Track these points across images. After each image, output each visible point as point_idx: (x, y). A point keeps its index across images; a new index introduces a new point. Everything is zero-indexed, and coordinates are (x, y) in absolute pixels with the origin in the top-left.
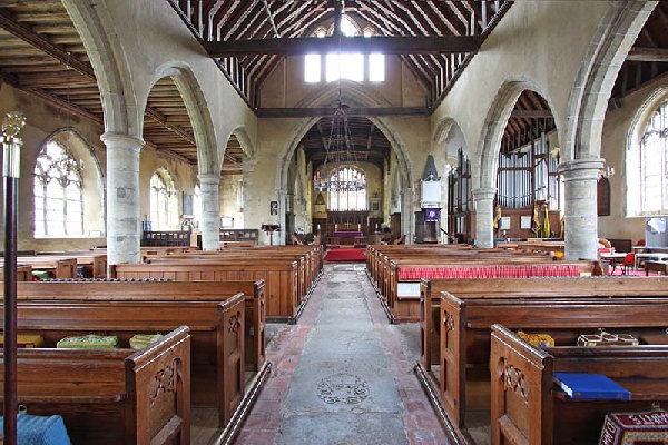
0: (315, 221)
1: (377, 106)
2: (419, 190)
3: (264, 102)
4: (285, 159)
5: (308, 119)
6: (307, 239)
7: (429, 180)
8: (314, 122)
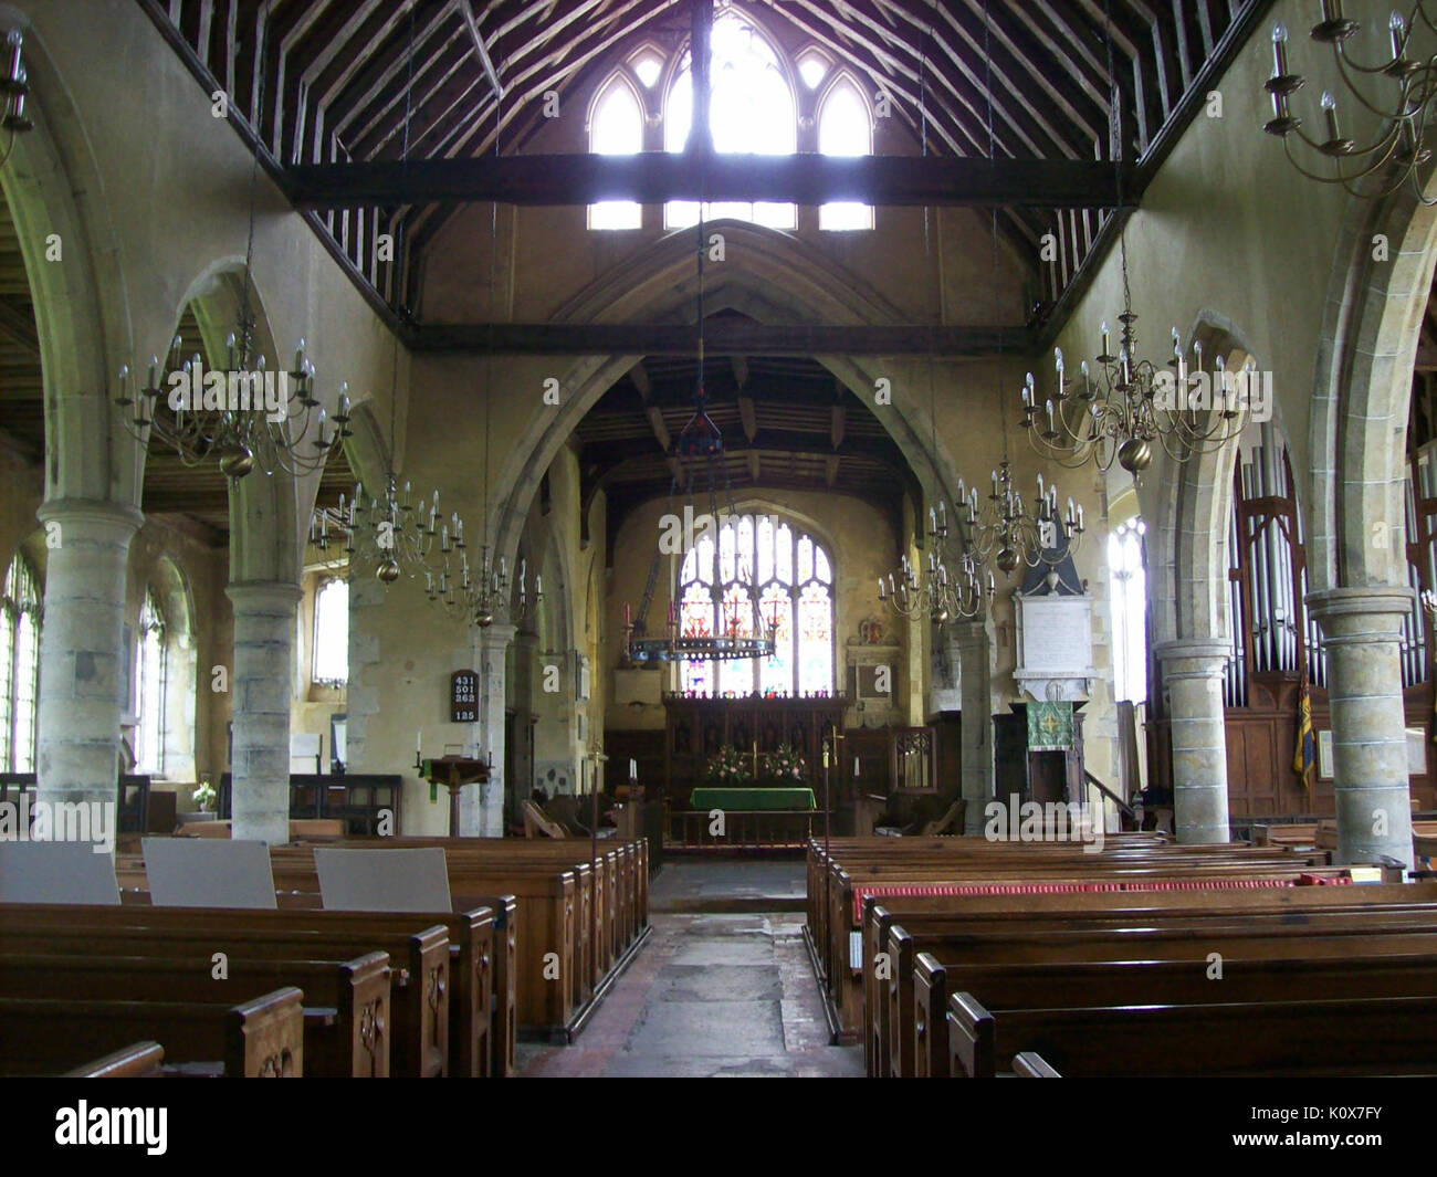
0: (618, 743)
1: (851, 319)
2: (1010, 633)
3: (439, 300)
4: (508, 509)
5: (596, 361)
6: (585, 818)
7: (1046, 591)
8: (616, 373)
